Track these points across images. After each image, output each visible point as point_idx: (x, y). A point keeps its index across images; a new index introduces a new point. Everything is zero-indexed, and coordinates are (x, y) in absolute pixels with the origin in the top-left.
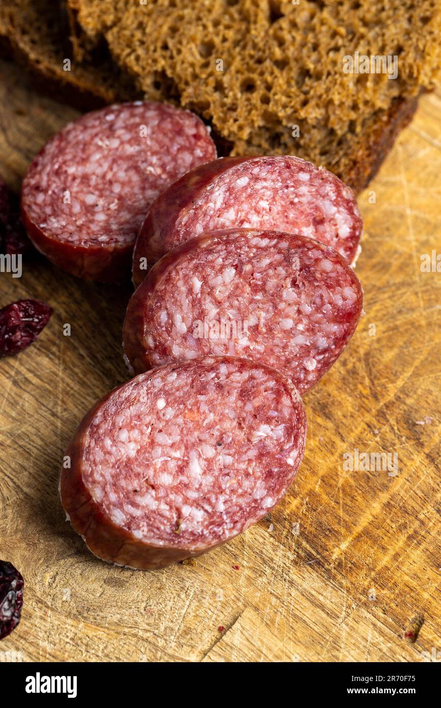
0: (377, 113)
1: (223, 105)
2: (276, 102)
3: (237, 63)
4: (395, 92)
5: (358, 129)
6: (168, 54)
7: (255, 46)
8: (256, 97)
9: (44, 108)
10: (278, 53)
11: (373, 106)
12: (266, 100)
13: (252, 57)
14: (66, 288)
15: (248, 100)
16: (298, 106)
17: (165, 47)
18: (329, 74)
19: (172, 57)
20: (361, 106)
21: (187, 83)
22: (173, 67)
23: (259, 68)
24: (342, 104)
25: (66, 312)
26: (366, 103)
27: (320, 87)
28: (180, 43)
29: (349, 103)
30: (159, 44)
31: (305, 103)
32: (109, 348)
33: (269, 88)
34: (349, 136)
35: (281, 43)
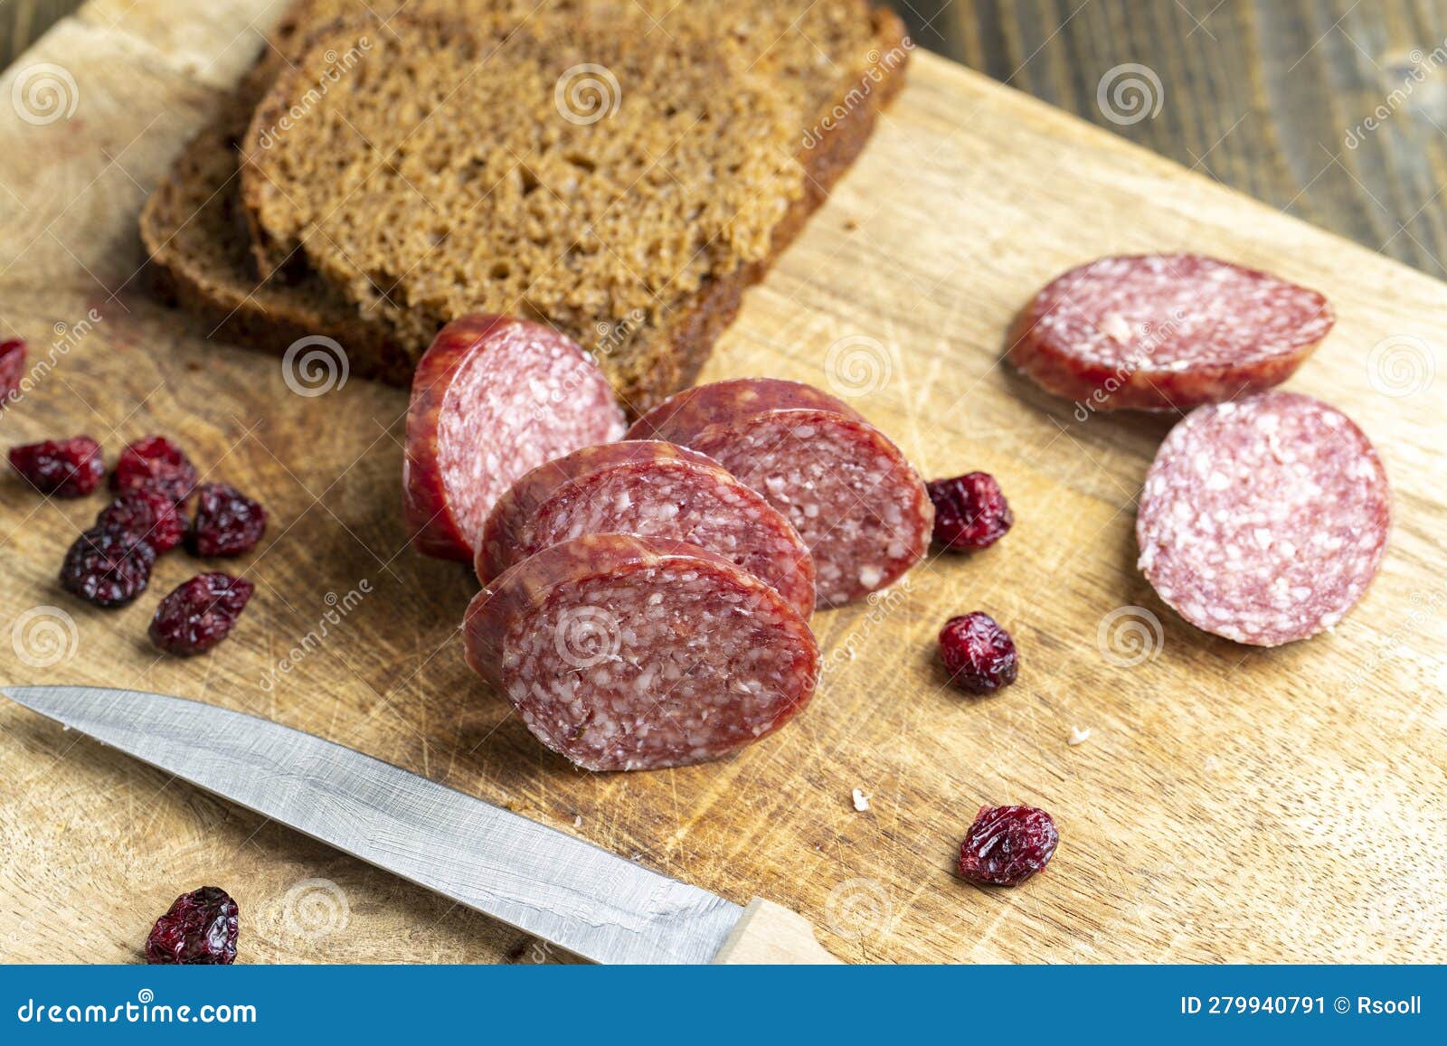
0: (682, 297)
1: (466, 298)
2: (539, 288)
3: (482, 246)
4: (703, 267)
5: (657, 320)
6: (386, 247)
7: (505, 225)
8: (510, 284)
9: (226, 359)
10: (536, 229)
11: (674, 286)
12: (524, 286)
13: (501, 238)
14: (271, 566)
15: (501, 289)
16: (569, 288)
17: (383, 239)
18: (608, 245)
19: (392, 250)
20: (657, 284)
21: (415, 279)
22: (395, 262)
23: (512, 250)
24: (629, 283)
25: (276, 596)
26: (664, 280)
27: (597, 263)
28: (402, 231)
29: (638, 279)
30: (374, 237)
31: (578, 284)
32: (337, 633)
33: (527, 271)
34: (646, 331)
35: (540, 217)
